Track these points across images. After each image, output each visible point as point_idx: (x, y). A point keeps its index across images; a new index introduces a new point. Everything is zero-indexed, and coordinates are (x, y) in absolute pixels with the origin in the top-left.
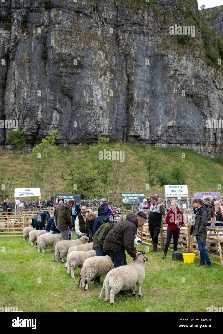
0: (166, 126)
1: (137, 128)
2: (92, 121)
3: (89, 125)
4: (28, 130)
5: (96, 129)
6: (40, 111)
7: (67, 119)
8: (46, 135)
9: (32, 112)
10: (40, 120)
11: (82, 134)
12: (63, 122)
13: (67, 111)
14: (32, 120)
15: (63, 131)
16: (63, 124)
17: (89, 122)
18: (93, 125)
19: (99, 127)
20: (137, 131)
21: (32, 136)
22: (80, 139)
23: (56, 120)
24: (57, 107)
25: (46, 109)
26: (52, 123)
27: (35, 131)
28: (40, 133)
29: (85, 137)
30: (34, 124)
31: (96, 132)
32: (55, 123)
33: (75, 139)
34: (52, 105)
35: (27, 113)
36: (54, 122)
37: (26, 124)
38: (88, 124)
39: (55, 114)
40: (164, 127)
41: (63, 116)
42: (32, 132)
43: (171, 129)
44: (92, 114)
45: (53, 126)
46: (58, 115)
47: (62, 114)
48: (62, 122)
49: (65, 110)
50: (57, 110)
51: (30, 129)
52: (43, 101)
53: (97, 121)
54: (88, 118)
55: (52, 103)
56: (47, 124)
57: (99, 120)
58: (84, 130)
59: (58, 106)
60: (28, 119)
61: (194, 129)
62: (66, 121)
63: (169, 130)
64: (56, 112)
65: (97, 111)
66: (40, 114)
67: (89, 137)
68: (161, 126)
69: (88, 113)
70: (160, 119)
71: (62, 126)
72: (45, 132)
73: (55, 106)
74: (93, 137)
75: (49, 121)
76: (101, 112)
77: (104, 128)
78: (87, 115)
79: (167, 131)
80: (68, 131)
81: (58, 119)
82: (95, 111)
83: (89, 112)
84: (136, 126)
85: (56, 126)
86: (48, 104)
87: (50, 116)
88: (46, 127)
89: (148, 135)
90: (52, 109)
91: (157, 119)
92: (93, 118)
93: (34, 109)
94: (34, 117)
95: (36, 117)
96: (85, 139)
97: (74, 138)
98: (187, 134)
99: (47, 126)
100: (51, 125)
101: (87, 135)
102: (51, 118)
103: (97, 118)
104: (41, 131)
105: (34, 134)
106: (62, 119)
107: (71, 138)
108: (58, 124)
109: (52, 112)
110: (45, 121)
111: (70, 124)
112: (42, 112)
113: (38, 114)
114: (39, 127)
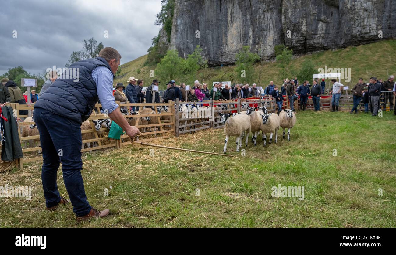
2: (357, 24)
3: (353, 28)
4: (296, 42)
5: (361, 31)
6: (304, 25)
7: (334, 27)
8: (313, 44)
9: (297, 27)
10: (305, 33)
11: (348, 38)
13: (334, 20)
14: (298, 34)
15: (330, 38)
16: (330, 32)
17: (353, 26)
18: (358, 28)
19: (364, 28)
21: (302, 46)
22: (348, 43)
23: (322, 29)
24: (322, 18)
25: (311, 22)
27: (302, 42)
28: (308, 43)
29: (352, 40)
30: (300, 37)
31: (362, 34)
32: (320, 33)
33: (344, 44)
34: (316, 18)
35: (293, 29)
36: (319, 32)
37: (294, 38)
38: (352, 28)
39: (320, 25)
41: (330, 25)
42: (300, 43)
44: (356, 17)
45: (319, 35)
46: (324, 25)
47: (329, 23)
48: (329, 31)
49: (332, 19)
50: (322, 21)
51: (298, 41)
52: (308, 16)
53: (362, 24)
54: (351, 23)
55: (316, 16)
56: (313, 35)
57: (363, 22)
58: (349, 34)
60: (295, 34)
62: (333, 29)
64: (321, 23)
65: (361, 14)
66: (304, 28)
67: (356, 40)
69: (352, 18)
71: (329, 34)
72: (312, 41)
73: (319, 18)
74: (359, 39)
75: (314, 32)
76: (366, 14)
77: (371, 29)
78: (350, 20)
80: (336, 37)
81: (324, 28)
82: (359, 14)
83: (351, 16)
85: (322, 35)
86: (312, 18)
87: (315, 27)
88: (312, 38)
90: (317, 21)
92: (357, 21)
93: (299, 24)
94: (299, 31)
95: (301, 30)
96: (352, 42)
97: (342, 43)
99: (313, 36)
100: (317, 34)
101: (354, 38)
102: (316, 29)
103: (362, 20)
104: (308, 41)
105: (303, 45)
106: (329, 27)
107: (340, 43)
108: (324, 33)
109: (318, 24)
110: (310, 32)
111: (338, 31)
112: (306, 25)
113: (302, 28)
114: (306, 38)
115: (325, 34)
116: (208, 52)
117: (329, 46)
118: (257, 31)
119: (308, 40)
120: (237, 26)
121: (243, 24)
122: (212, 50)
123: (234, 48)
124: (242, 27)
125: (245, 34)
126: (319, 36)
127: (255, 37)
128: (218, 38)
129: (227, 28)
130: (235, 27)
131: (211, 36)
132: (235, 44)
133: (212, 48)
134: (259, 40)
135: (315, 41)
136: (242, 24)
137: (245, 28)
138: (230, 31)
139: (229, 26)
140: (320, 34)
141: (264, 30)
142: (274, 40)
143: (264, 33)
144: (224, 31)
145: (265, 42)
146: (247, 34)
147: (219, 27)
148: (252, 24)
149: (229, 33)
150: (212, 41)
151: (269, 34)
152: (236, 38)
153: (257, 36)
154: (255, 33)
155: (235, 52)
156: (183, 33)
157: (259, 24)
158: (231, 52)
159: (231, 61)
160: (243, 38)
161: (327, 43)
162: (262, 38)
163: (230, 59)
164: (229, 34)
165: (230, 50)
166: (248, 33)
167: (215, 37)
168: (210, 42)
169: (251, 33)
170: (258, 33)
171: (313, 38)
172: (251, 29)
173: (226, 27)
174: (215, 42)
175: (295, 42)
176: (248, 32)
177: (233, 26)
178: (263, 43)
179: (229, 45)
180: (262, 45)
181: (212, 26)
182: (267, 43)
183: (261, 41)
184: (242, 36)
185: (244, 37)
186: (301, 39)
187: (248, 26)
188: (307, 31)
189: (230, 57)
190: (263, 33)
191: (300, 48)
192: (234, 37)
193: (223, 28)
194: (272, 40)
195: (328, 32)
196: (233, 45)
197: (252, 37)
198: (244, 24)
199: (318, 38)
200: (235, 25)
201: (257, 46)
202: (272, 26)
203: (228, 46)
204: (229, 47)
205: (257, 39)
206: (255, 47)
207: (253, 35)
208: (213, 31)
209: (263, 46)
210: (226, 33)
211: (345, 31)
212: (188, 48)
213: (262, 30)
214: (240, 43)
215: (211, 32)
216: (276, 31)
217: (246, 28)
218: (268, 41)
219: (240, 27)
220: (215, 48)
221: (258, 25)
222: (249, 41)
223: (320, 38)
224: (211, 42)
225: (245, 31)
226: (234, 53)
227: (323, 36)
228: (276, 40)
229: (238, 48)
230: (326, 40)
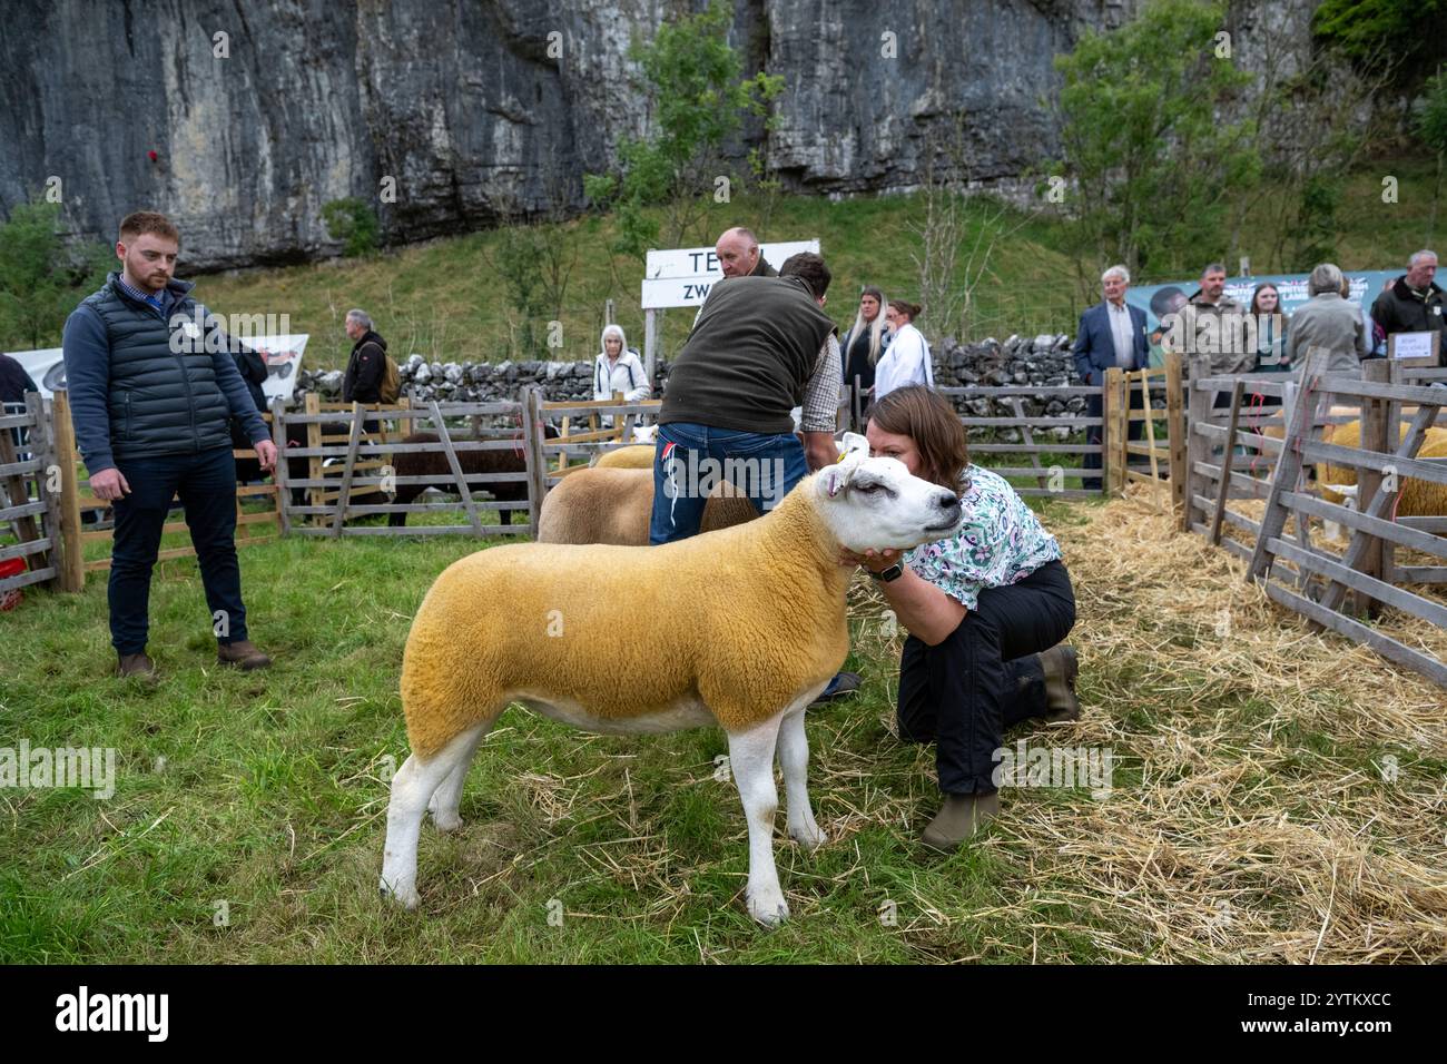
0: (908, 116)
1: (785, 139)
3: (607, 150)
6: (438, 125)
8: (483, 200)
10: (447, 157)
12: (540, 153)
13: (548, 114)
14: (423, 159)
16: (538, 160)
17: (606, 142)
20: (787, 151)
21: (448, 209)
23: (510, 148)
24: (503, 104)
25: (464, 117)
26: (497, 161)
27: (444, 193)
28: (465, 198)
30: (432, 171)
32: (506, 160)
34: (484, 102)
35: (402, 140)
36: (501, 158)
37: (409, 173)
38: (603, 147)
39: (501, 130)
40: (902, 122)
41: (536, 132)
42: (436, 197)
43: (930, 126)
44: (609, 110)
45: (500, 169)
46: (517, 132)
47: (531, 125)
48: (536, 154)
49: (540, 112)
50: (505, 116)
51: (425, 188)
52: (448, 93)
54: (598, 128)
55: (480, 95)
56: (478, 165)
57: (634, 128)
59: (506, 102)
60: (411, 158)
61: (1035, 114)
62: (548, 150)
63: (925, 131)
64: (503, 122)
65: (624, 98)
66: (439, 137)
68: (890, 118)
69: (597, 111)
70: (887, 94)
71: (536, 166)
72: (478, 191)
73: (495, 105)
75: (482, 156)
76: (640, 100)
78: (594, 117)
79: (915, 137)
81: (517, 144)
82: (618, 100)
83: (595, 105)
84: (782, 134)
85: (512, 169)
86: (468, 100)
87: (481, 139)
88: (478, 177)
89: (847, 161)
90: (485, 115)
91: (878, 97)
92: (614, 125)
93: (418, 121)
94: (424, 149)
95: (430, 147)
98: (1006, 135)
99: (481, 171)
100: (494, 166)
102: (488, 145)
103: (630, 123)
104: (462, 188)
105: (449, 202)
106: (533, 141)
107: (579, 203)
108: (519, 161)
109: (490, 126)
110: (467, 156)
111: (566, 156)
112: (448, 128)
113: (431, 138)
114: (454, 178)
115: (523, 165)
116: (93, 217)
117: (543, 211)
118: (288, 141)
119: (462, 184)
120: (209, 117)
121: (231, 106)
122: (110, 210)
123: (204, 207)
124: (227, 119)
125: (244, 152)
126: (501, 173)
127: (283, 164)
128: (132, 159)
129: (165, 122)
130: (200, 120)
131: (97, 151)
132: (205, 188)
133: (107, 201)
134: (298, 175)
135: (487, 193)
136: (224, 107)
137: (243, 125)
138: (181, 135)
139: (172, 114)
140: (503, 165)
141: (314, 140)
142: (354, 181)
143: (315, 150)
144: (152, 132)
145: (323, 186)
146: (252, 149)
147: (130, 117)
148: (267, 112)
149: (176, 143)
150: (107, 174)
151: (331, 153)
152: (209, 164)
153: (288, 159)
154: (280, 149)
155: (211, 225)
157: (292, 114)
158: (192, 223)
159: (201, 261)
160: (238, 168)
161: (536, 199)
162: (311, 170)
163: (192, 251)
164: (177, 146)
165: (187, 213)
166: (256, 149)
167: (117, 155)
168: (95, 174)
169: (265, 149)
170: (291, 149)
171: (481, 179)
172: (264, 133)
173: (163, 116)
174: (119, 176)
175: (417, 190)
176: (255, 143)
177: (191, 115)
178: (313, 192)
179: (180, 191)
180: (310, 196)
181: (100, 109)
182: (330, 190)
183: (309, 182)
184: (233, 160)
185: (241, 161)
186: (436, 181)
187: (253, 116)
188: (452, 150)
189: (192, 245)
190: (311, 152)
191: (442, 215)
192: (199, 160)
193: (150, 119)
194: (346, 181)
195: (531, 158)
196: (199, 192)
197: (269, 164)
198: (237, 108)
199: (501, 179)
200: (198, 110)
201: (292, 202)
202: (342, 122)
203: (176, 198)
204: (183, 200)
205: (292, 174)
206: (285, 207)
207: (274, 155)
208: (103, 128)
209: (313, 200)
210: (162, 137)
211: (585, 158)
213: (304, 139)
214: (227, 185)
215: (95, 134)
216: (357, 143)
217: (248, 125)
218: (331, 182)
219: (221, 121)
220: (122, 204)
221: (287, 118)
222: (263, 182)
223: (505, 181)
224: (102, 178)
225: (244, 138)
226: (206, 228)
227: (518, 174)
228: (358, 178)
229: (220, 207)
230: (531, 190)
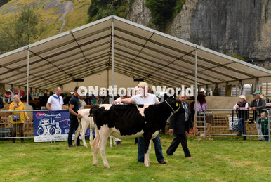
116: (238, 46)
122: (242, 44)
123: (268, 45)
128: (250, 32)
129: (260, 24)
131: (243, 30)
139: (262, 22)
147: (251, 22)
150: (244, 35)
156: (204, 21)
159: (262, 58)
163: (260, 56)
164: (263, 30)
165: (263, 47)
167: (247, 30)
168: (241, 35)
177: (267, 23)
181: (244, 19)
193: (256, 23)
196: (267, 41)
203: (261, 43)
210: (259, 28)
212: (210, 38)
215: (243, 25)
220: (246, 43)
226: (267, 50)
